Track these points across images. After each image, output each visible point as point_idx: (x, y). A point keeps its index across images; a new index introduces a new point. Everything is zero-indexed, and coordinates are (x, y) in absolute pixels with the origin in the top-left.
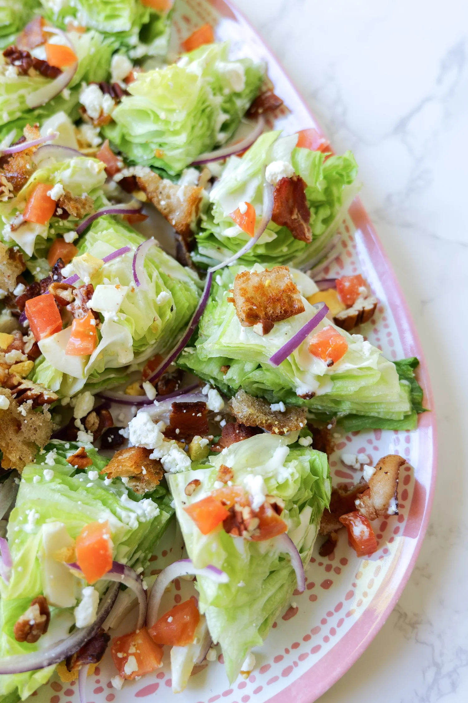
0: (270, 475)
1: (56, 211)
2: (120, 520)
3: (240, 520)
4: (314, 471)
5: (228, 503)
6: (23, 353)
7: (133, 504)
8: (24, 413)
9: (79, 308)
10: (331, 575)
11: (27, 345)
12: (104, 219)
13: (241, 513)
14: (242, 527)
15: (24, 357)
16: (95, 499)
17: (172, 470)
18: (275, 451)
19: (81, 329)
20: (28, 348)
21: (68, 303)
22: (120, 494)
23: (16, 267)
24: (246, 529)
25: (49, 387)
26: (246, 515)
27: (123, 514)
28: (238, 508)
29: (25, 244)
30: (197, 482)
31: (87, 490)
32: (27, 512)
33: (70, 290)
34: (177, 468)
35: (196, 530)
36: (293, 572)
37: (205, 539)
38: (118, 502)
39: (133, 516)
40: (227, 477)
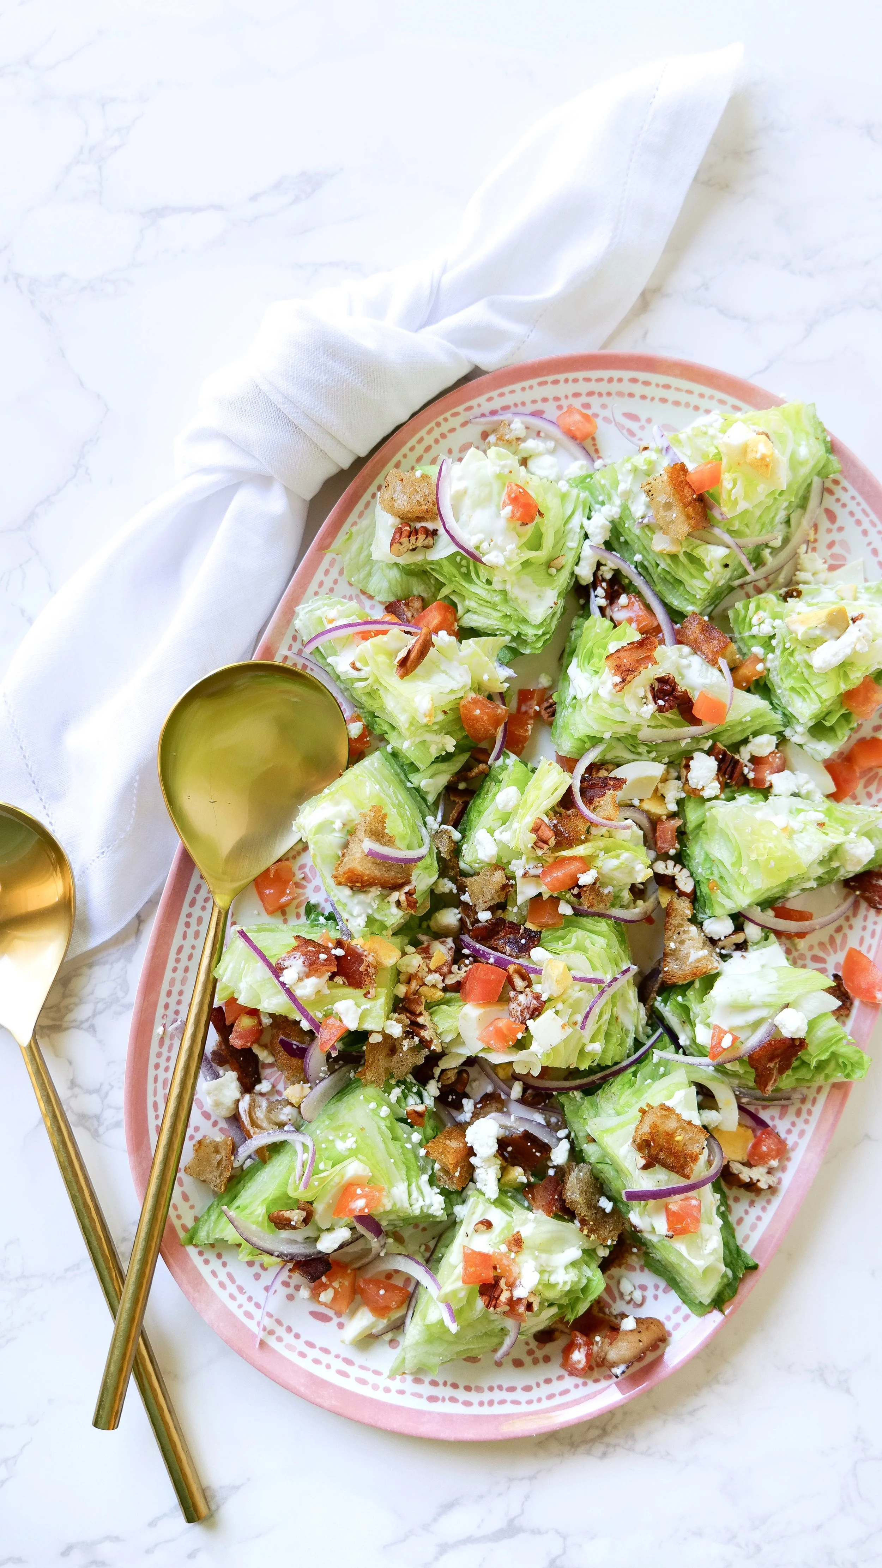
0: (549, 1269)
1: (573, 888)
2: (410, 1195)
3: (496, 1295)
4: (585, 1290)
5: (499, 1271)
6: (443, 981)
7: (426, 1188)
8: (405, 1048)
9: (520, 1005)
10: (527, 1360)
11: (452, 976)
12: (607, 924)
13: (502, 1291)
14: (494, 1303)
15: (441, 986)
16: (404, 1163)
17: (479, 1185)
18: (569, 1247)
19: (505, 1031)
20: (451, 980)
21: (514, 990)
22: (423, 1170)
23: (499, 897)
24: (495, 1307)
25: (440, 1035)
26: (504, 1297)
27: (415, 1194)
28: (502, 1283)
29: (523, 893)
30: (488, 1224)
31: (403, 1147)
32: (349, 1135)
33: (526, 983)
34: (483, 1189)
35: (459, 1270)
36: (501, 1344)
37: (460, 1284)
38: (418, 1177)
39: (421, 1203)
40: (515, 1249)
